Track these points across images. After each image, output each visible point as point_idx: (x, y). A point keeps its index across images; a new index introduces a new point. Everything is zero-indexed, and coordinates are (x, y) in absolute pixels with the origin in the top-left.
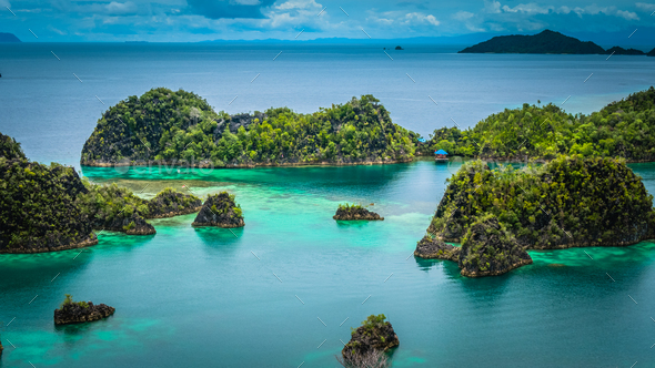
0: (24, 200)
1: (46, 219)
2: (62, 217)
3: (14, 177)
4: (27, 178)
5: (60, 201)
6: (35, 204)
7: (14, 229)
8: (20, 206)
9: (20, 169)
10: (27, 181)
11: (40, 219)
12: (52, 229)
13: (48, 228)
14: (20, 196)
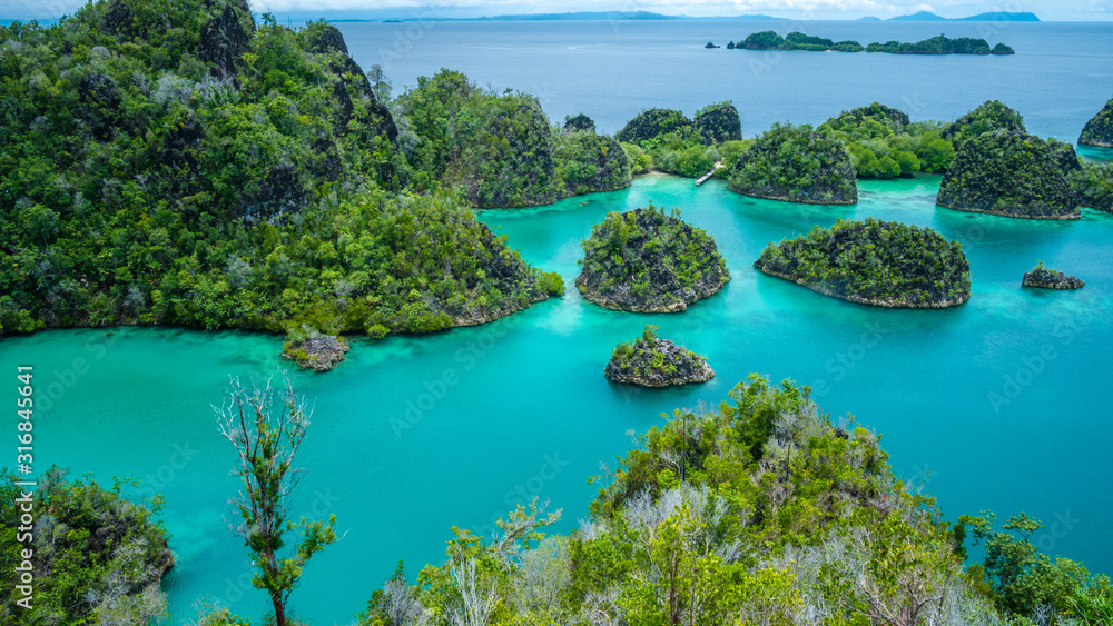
0: (1016, 169)
1: (1033, 189)
2: (1050, 190)
3: (1011, 147)
4: (1024, 149)
5: (1051, 174)
6: (1027, 175)
7: (1000, 194)
8: (1012, 174)
9: (1019, 140)
10: (1024, 152)
11: (1028, 189)
12: (1038, 199)
13: (1034, 198)
14: (1013, 166)
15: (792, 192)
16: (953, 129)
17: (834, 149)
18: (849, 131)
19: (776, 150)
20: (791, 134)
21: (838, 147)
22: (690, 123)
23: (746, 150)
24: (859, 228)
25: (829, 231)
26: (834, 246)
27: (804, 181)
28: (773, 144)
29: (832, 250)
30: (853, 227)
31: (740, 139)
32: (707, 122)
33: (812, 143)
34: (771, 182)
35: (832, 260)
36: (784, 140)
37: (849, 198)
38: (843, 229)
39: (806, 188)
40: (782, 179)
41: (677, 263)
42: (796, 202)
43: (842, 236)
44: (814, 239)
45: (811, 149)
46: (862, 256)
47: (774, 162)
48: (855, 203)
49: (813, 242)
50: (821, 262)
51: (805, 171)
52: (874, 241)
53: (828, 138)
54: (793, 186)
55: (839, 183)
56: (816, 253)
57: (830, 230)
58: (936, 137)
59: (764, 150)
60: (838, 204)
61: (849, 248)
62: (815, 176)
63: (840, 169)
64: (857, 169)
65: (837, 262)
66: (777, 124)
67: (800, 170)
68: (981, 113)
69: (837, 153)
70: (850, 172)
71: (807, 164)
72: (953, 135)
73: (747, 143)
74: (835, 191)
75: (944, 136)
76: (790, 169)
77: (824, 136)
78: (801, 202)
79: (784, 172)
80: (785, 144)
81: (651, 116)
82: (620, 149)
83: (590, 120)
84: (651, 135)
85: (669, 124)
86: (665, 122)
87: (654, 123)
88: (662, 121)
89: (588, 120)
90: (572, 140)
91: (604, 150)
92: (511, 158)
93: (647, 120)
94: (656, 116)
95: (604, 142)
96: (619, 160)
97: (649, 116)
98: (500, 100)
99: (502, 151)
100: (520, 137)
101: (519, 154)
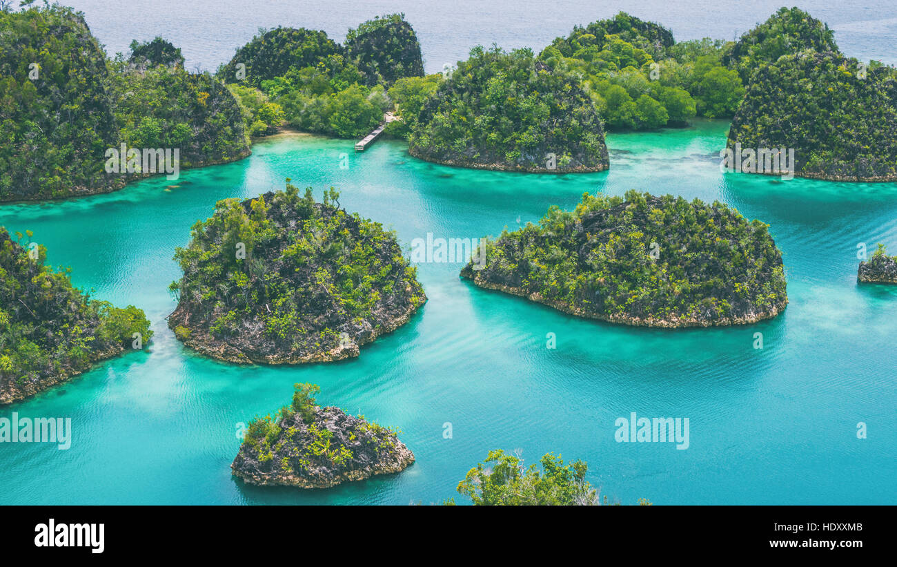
0: (832, 108)
4: (840, 78)
5: (881, 115)
10: (840, 83)
14: (827, 104)
15: (509, 155)
16: (738, 51)
17: (568, 87)
18: (587, 58)
19: (480, 90)
20: (500, 65)
21: (574, 82)
22: (340, 50)
23: (433, 90)
24: (617, 207)
25: (573, 214)
26: (582, 238)
27: (526, 137)
28: (474, 81)
29: (580, 244)
30: (607, 205)
31: (422, 74)
32: (367, 48)
33: (534, 78)
34: (476, 141)
35: (581, 259)
36: (491, 75)
37: (597, 163)
38: (594, 210)
39: (529, 148)
40: (493, 135)
41: (339, 279)
42: (516, 171)
43: (594, 221)
44: (551, 229)
45: (533, 88)
46: (626, 250)
47: (478, 109)
48: (606, 169)
49: (550, 233)
50: (565, 264)
51: (527, 123)
52: (641, 227)
53: (557, 69)
54: (510, 147)
55: (579, 139)
56: (556, 251)
57: (575, 213)
58: (714, 64)
59: (461, 91)
60: (580, 172)
61: (604, 239)
62: (543, 129)
63: (580, 118)
64: (604, 115)
65: (588, 262)
66: (478, 50)
67: (519, 121)
68: (774, 27)
69: (573, 92)
70: (595, 121)
71: (528, 110)
72: (739, 60)
73: (433, 80)
74: (574, 154)
75: (725, 61)
76: (504, 119)
77: (551, 67)
78: (524, 172)
79: (494, 125)
80: (493, 81)
81: (277, 41)
82: (229, 95)
83: (173, 49)
84: (279, 71)
85: (306, 52)
86: (299, 49)
87: (282, 51)
88: (293, 49)
89: (170, 48)
90: (146, 82)
91: (202, 97)
92: (40, 115)
93: (270, 47)
94: (284, 41)
95: (202, 84)
96: (227, 114)
97: (273, 40)
98: (16, 17)
99: (23, 103)
100: (55, 80)
101: (55, 107)
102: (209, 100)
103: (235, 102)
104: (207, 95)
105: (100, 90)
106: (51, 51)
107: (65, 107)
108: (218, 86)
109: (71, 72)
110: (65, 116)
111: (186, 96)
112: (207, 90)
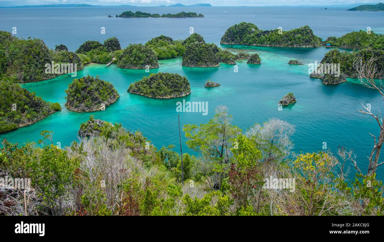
18: (155, 45)
21: (151, 50)
22: (102, 45)
23: (122, 53)
25: (148, 78)
30: (155, 75)
32: (109, 45)
36: (133, 49)
37: (156, 66)
38: (152, 76)
39: (142, 64)
46: (159, 84)
47: (131, 57)
50: (147, 87)
53: (147, 48)
55: (152, 62)
60: (153, 68)
61: (154, 82)
62: (145, 60)
63: (152, 57)
64: (158, 57)
65: (152, 87)
74: (152, 65)
80: (134, 51)
81: (88, 44)
82: (77, 56)
83: (65, 47)
84: (89, 50)
85: (95, 46)
86: (93, 45)
87: (89, 46)
88: (92, 45)
89: (64, 46)
90: (59, 54)
91: (71, 57)
92: (34, 63)
93: (87, 45)
94: (90, 44)
95: (71, 54)
96: (77, 60)
97: (87, 44)
98: (27, 41)
99: (30, 61)
100: (37, 55)
101: (37, 61)
102: (73, 57)
103: (79, 58)
104: (72, 56)
105: (48, 57)
106: (35, 48)
107: (40, 61)
108: (75, 54)
109: (40, 53)
110: (40, 63)
111: (68, 57)
112: (72, 55)
